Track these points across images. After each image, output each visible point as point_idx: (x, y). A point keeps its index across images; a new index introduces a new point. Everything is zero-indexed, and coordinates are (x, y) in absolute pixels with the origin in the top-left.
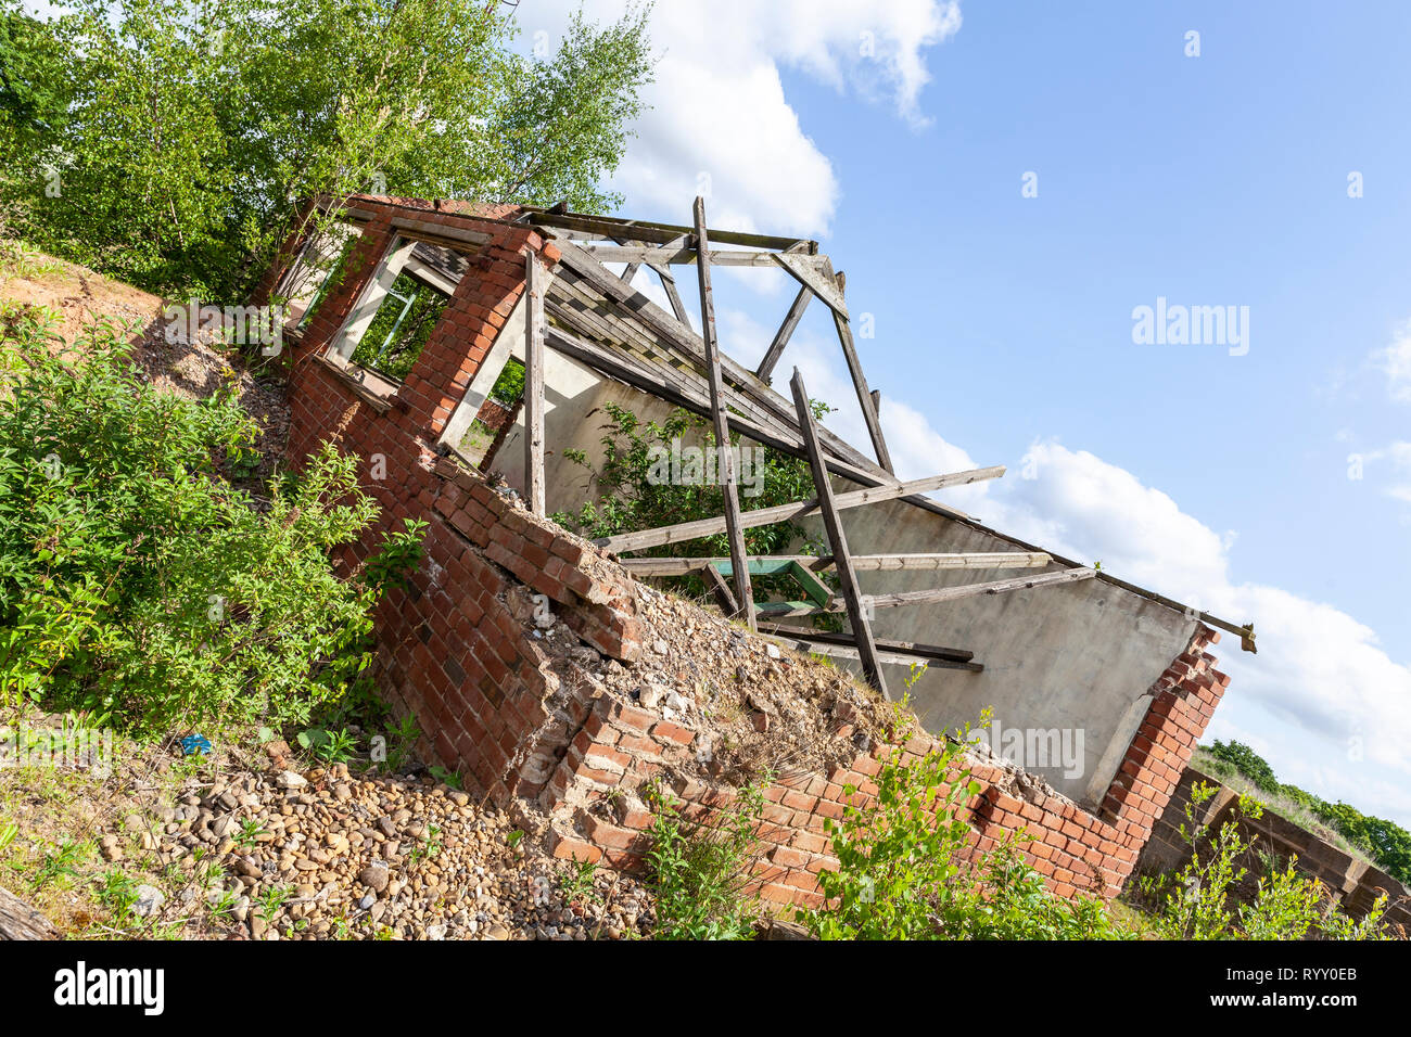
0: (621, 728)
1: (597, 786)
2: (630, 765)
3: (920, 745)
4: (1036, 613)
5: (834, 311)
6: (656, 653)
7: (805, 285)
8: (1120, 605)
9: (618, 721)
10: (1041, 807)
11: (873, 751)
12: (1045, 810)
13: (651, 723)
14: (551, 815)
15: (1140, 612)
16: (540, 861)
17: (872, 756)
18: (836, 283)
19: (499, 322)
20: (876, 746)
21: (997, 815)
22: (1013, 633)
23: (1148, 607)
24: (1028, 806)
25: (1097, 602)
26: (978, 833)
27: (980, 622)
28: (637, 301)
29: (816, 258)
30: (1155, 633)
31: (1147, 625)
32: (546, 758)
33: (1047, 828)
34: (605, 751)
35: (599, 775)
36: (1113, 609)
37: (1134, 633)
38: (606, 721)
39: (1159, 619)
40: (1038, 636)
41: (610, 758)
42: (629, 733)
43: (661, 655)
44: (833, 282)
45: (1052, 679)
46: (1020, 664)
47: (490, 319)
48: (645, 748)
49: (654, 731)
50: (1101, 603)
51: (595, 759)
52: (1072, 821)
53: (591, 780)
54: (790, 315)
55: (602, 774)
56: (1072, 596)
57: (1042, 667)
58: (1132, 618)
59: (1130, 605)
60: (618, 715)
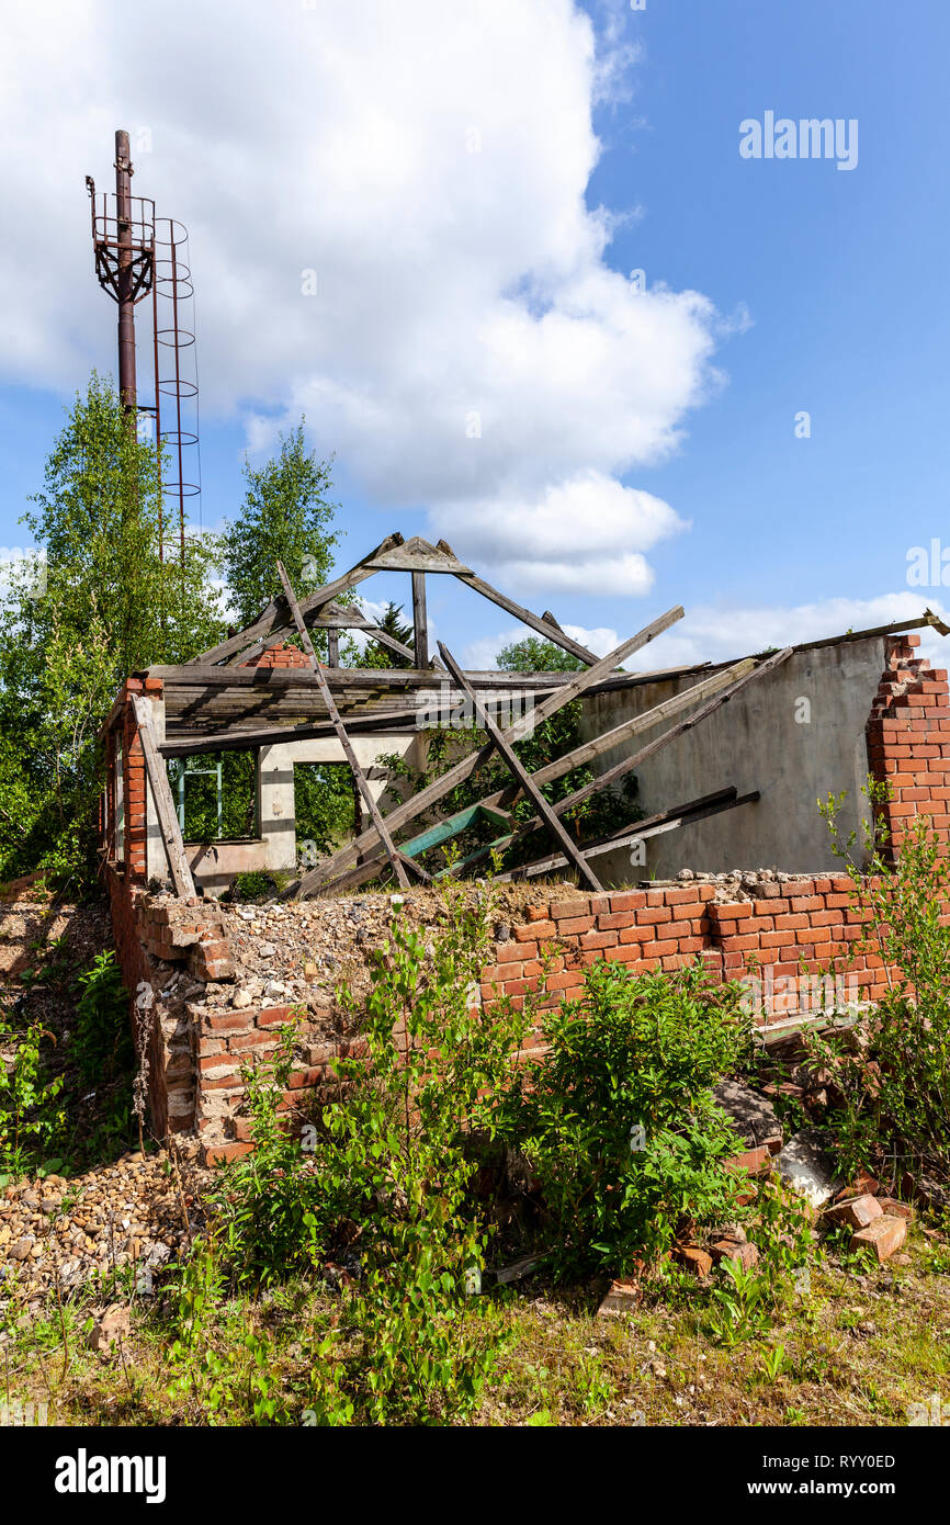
0: (221, 1034)
1: (230, 1092)
2: (255, 1061)
3: (573, 906)
4: (771, 717)
5: (454, 574)
6: (264, 958)
7: (412, 571)
8: (822, 665)
9: (213, 1031)
10: (781, 897)
11: (516, 937)
12: (789, 897)
13: (251, 1017)
14: (200, 1134)
15: (839, 660)
16: (197, 1176)
17: (518, 941)
18: (441, 552)
19: (141, 762)
20: (516, 931)
21: (726, 928)
22: (764, 746)
23: (842, 651)
24: (761, 903)
25: (806, 674)
26: (719, 953)
27: (738, 754)
28: (264, 674)
29: (406, 545)
30: (859, 671)
31: (850, 668)
32: (187, 1091)
33: (807, 912)
34: (219, 1059)
35: (226, 1082)
36: (819, 672)
37: (845, 683)
38: (202, 1036)
39: (854, 656)
40: (781, 737)
41: (230, 1064)
42: (233, 1035)
43: (269, 956)
44: (437, 553)
45: (810, 768)
46: (782, 770)
47: (132, 763)
48: (260, 1040)
49: (259, 1023)
50: (809, 674)
51: (212, 1072)
52: (834, 891)
53: (221, 1090)
54: (415, 603)
55: (230, 1080)
56: (787, 682)
57: (798, 764)
58: (836, 670)
59: (829, 659)
60: (210, 1026)
